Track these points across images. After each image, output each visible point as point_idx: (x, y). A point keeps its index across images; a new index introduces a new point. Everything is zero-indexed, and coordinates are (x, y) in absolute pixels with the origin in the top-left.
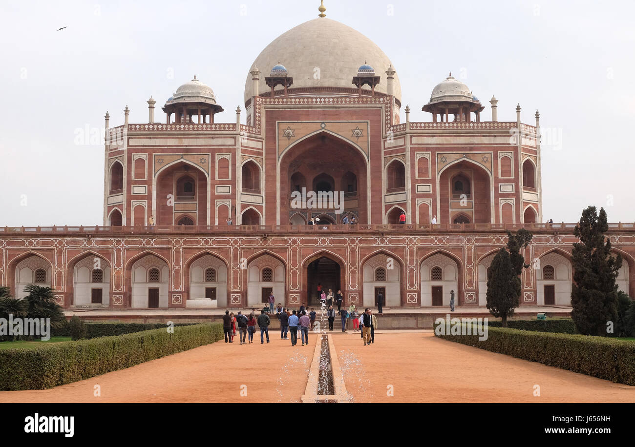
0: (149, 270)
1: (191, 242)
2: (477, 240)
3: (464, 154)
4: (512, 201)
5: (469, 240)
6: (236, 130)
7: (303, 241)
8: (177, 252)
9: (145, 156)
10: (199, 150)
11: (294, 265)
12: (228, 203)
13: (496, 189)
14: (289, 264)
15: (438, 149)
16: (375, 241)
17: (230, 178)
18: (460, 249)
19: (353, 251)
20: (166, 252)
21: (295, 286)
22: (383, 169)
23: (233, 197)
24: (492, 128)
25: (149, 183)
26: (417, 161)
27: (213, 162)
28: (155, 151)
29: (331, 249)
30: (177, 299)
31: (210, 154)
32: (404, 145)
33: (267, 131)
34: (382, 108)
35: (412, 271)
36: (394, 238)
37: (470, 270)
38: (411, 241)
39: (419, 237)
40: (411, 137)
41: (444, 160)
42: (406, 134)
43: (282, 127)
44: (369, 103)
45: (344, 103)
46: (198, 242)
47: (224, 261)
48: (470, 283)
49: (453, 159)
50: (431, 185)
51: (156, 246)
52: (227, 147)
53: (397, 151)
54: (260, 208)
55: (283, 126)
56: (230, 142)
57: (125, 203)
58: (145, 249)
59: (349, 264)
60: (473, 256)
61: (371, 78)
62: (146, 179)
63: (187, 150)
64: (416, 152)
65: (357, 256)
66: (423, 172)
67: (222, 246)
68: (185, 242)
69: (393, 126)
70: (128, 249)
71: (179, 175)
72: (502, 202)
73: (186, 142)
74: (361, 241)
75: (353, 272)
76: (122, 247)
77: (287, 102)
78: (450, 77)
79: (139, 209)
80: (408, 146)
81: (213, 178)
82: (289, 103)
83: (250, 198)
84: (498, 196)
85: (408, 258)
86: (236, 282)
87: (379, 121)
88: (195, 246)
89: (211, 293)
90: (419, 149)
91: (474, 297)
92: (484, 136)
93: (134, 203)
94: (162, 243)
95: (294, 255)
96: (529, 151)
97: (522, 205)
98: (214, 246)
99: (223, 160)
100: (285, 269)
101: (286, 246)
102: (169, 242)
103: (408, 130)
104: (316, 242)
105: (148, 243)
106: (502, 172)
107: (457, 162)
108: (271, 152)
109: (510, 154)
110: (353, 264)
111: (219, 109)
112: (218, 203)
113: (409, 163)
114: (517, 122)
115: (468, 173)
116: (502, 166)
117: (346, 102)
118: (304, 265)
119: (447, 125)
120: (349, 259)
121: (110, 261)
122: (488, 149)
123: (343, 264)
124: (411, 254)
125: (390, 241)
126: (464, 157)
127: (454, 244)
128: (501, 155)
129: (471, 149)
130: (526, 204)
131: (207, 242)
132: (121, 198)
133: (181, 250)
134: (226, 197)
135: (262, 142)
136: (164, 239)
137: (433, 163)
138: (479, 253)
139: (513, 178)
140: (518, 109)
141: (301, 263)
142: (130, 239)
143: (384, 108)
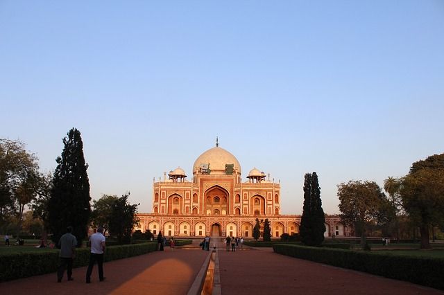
3: (257, 192)
4: (271, 206)
6: (191, 185)
7: (210, 219)
9: (165, 192)
10: (181, 190)
11: (208, 225)
13: (267, 203)
15: (250, 191)
16: (230, 219)
17: (189, 198)
19: (224, 222)
21: (208, 231)
22: (234, 196)
23: (190, 204)
25: (166, 199)
26: (244, 194)
27: (185, 194)
28: (168, 190)
31: (184, 191)
33: (200, 184)
35: (240, 227)
36: (235, 218)
38: (239, 219)
39: (242, 218)
40: (242, 187)
41: (251, 194)
42: (240, 186)
43: (205, 183)
44: (230, 177)
47: (189, 224)
50: (248, 201)
52: (189, 189)
53: (238, 191)
59: (223, 225)
63: (177, 190)
66: (245, 198)
67: (189, 219)
68: (179, 218)
69: (237, 184)
71: (174, 197)
72: (268, 206)
73: (177, 188)
74: (226, 219)
75: (224, 227)
77: (206, 176)
79: (163, 207)
80: (241, 190)
83: (194, 204)
86: (192, 229)
89: (185, 232)
90: (244, 191)
92: (264, 187)
93: (162, 205)
95: (208, 222)
96: (277, 192)
97: (274, 208)
99: (188, 193)
100: (206, 226)
101: (206, 220)
104: (214, 219)
106: (268, 198)
107: (255, 194)
108: (201, 191)
111: (186, 177)
112: (186, 205)
113: (241, 195)
115: (259, 197)
117: (223, 176)
118: (211, 225)
122: (265, 191)
123: (221, 225)
124: (240, 223)
128: (268, 193)
129: (260, 191)
130: (276, 207)
131: (185, 218)
132: (158, 204)
134: (188, 204)
135: (199, 188)
137: (249, 195)
139: (272, 200)
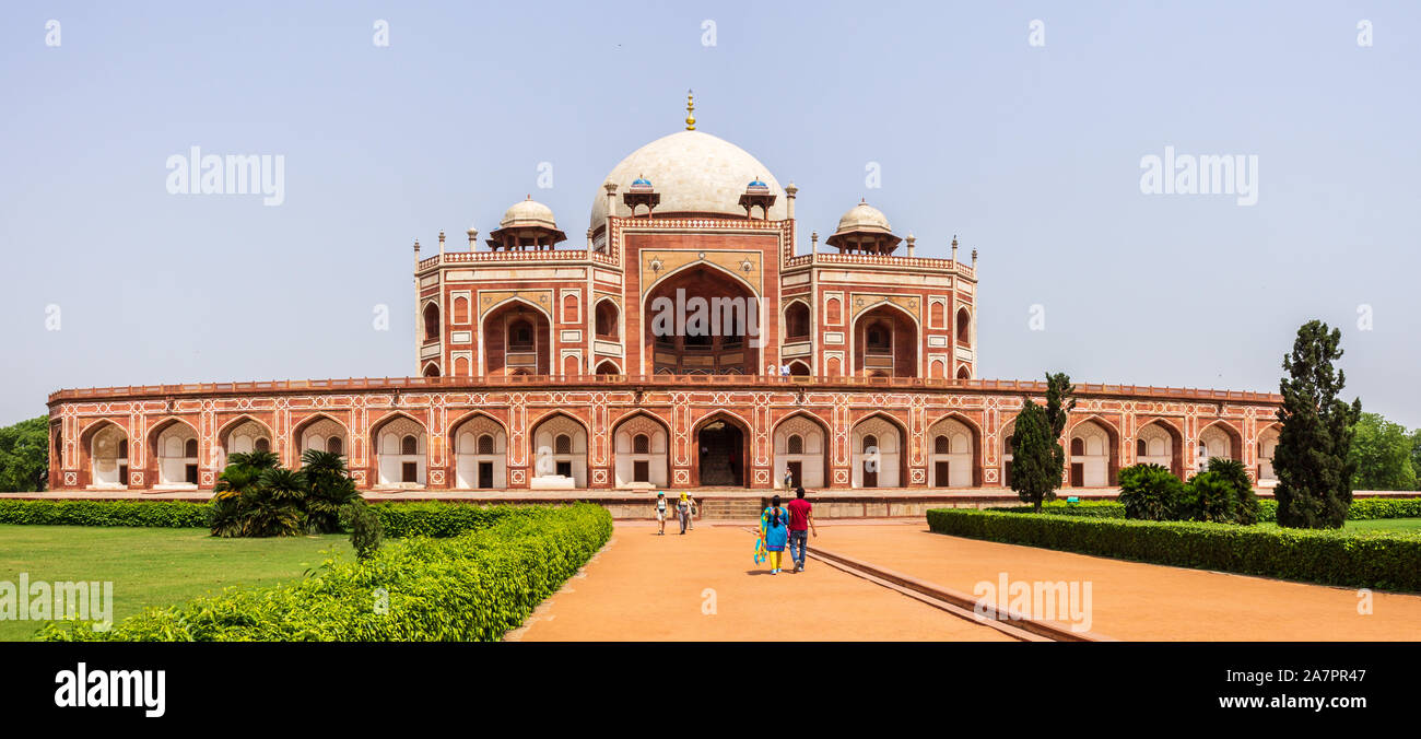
0: (479, 437)
2: (927, 400)
3: (885, 295)
4: (944, 358)
5: (917, 400)
6: (588, 259)
7: (693, 398)
8: (518, 412)
10: (539, 285)
11: (681, 429)
12: (578, 354)
13: (925, 341)
14: (674, 429)
15: (853, 288)
16: (792, 399)
17: (580, 322)
18: (906, 410)
19: (762, 412)
20: (501, 412)
22: (779, 313)
23: (584, 345)
24: (921, 265)
25: (473, 328)
26: (825, 302)
27: (557, 300)
28: (480, 287)
29: (731, 408)
30: (518, 477)
31: (553, 289)
32: (810, 282)
33: (628, 261)
34: (779, 234)
35: (841, 439)
36: (818, 394)
37: (918, 439)
38: (840, 399)
39: (851, 394)
40: (819, 272)
41: (860, 302)
42: (813, 267)
43: (647, 257)
44: (762, 227)
45: (729, 226)
47: (582, 425)
48: (918, 457)
49: (871, 302)
50: (843, 333)
51: (489, 404)
52: (576, 281)
53: (799, 290)
54: (619, 360)
55: (649, 256)
56: (578, 273)
57: (443, 354)
58: (473, 408)
59: (756, 429)
60: (922, 421)
61: (764, 197)
62: (469, 323)
63: (523, 285)
64: (825, 291)
65: (767, 418)
66: (833, 317)
67: (580, 402)
69: (795, 258)
70: (450, 409)
71: (511, 318)
72: (931, 358)
73: (521, 274)
74: (772, 399)
75: (762, 441)
76: (441, 405)
77: (653, 224)
78: (862, 204)
79: (462, 362)
80: (815, 284)
81: (557, 321)
82: (656, 226)
83: (606, 348)
84: (927, 350)
85: (836, 422)
86: (600, 454)
87: (775, 252)
89: (564, 469)
90: (828, 288)
91: (923, 476)
92: (912, 275)
93: (455, 355)
94: (497, 399)
95: (681, 417)
96: (965, 297)
97: (955, 363)
98: (569, 404)
99: (571, 298)
100: (668, 436)
101: (669, 403)
102: (506, 399)
103: (815, 263)
104: (711, 399)
105: (477, 399)
106: (933, 321)
107: (876, 305)
108: (633, 288)
109: (944, 300)
110: (762, 429)
111: (560, 236)
112: (565, 354)
113: (815, 305)
115: (887, 321)
116: (933, 313)
117: (732, 225)
118: (695, 431)
120: (757, 423)
121: (426, 424)
122: (916, 291)
123: (748, 430)
124: (841, 418)
125: (812, 399)
126: (887, 300)
127: (898, 405)
128: (931, 299)
129: (895, 290)
130: (959, 362)
132: (439, 349)
133: (523, 409)
134: (575, 346)
135: (621, 275)
137: (847, 306)
138: (930, 417)
139: (945, 328)
140: (955, 244)
141: (690, 427)
142: (453, 395)
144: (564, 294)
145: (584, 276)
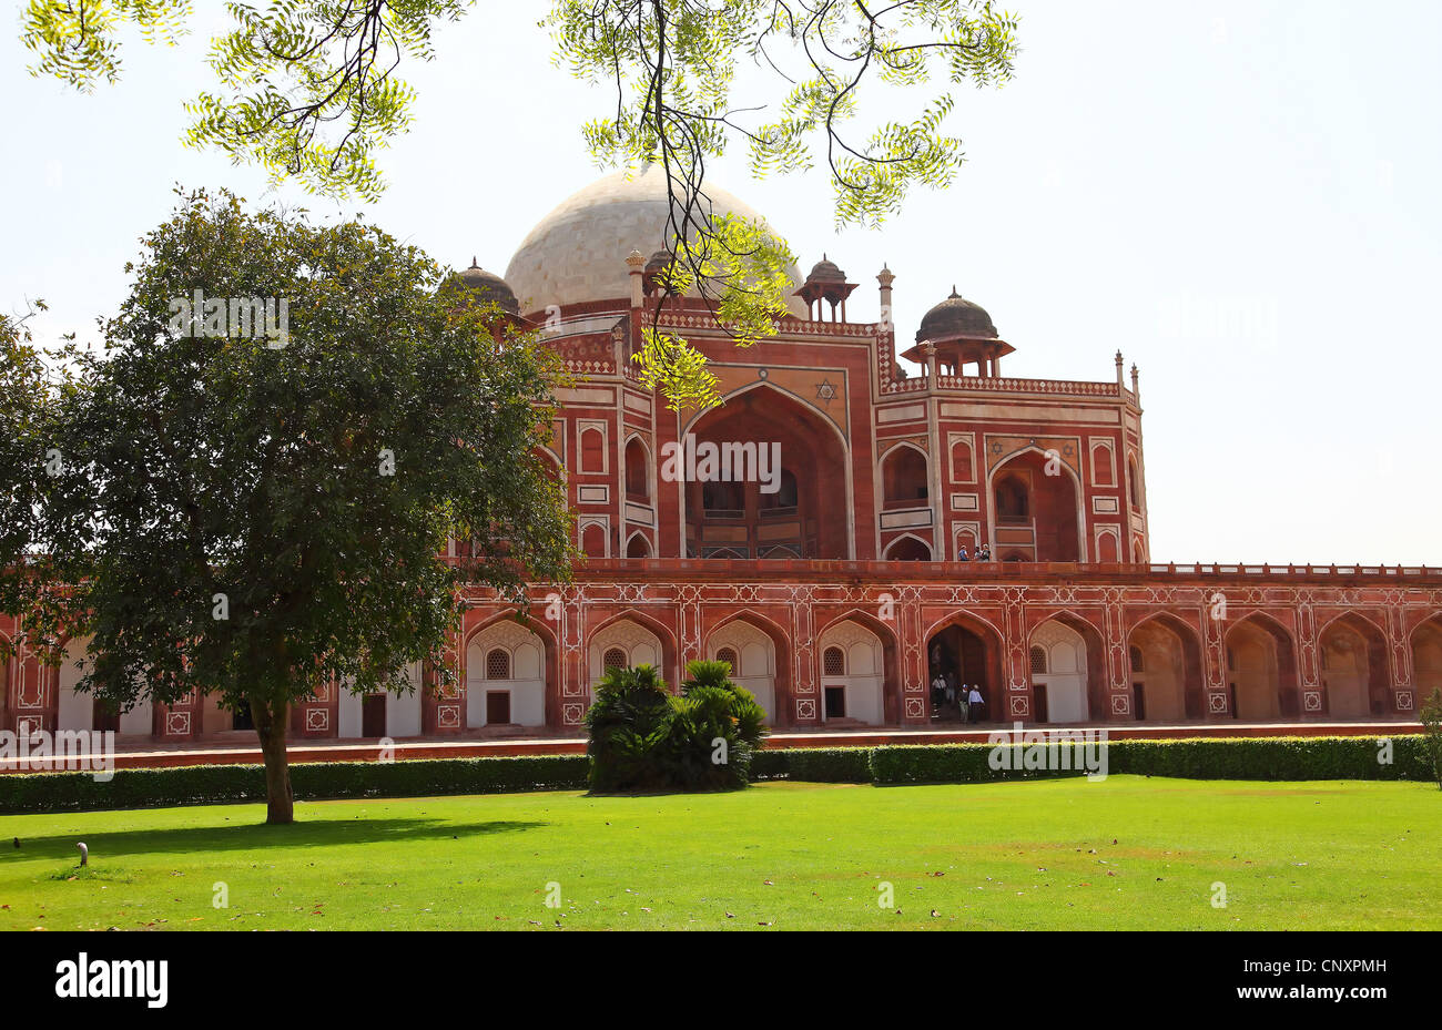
0: (605, 651)
1: (717, 594)
3: (1031, 438)
6: (615, 374)
7: (924, 594)
8: (690, 612)
11: (912, 640)
12: (603, 521)
14: (902, 638)
16: (1051, 595)
17: (606, 471)
18: (1195, 611)
19: (1014, 612)
20: (666, 613)
21: (914, 682)
22: (874, 463)
23: (612, 509)
24: (1077, 392)
26: (950, 448)
27: (572, 436)
29: (976, 609)
31: (565, 419)
32: (925, 418)
34: (870, 345)
38: (1113, 595)
39: (1126, 587)
40: (940, 402)
41: (997, 448)
42: (929, 396)
44: (846, 334)
45: (800, 331)
46: (730, 593)
49: (1014, 448)
50: (977, 495)
51: (648, 602)
52: (599, 408)
53: (908, 430)
54: (650, 533)
56: (604, 397)
58: (624, 607)
59: (1009, 639)
64: (949, 433)
65: (1023, 622)
66: (962, 471)
67: (776, 602)
68: (705, 593)
69: (897, 382)
70: (591, 607)
72: (1099, 530)
74: (1026, 594)
75: (1016, 655)
76: (578, 602)
77: (695, 323)
78: (955, 295)
81: (572, 467)
82: (698, 326)
83: (637, 514)
84: (1092, 519)
86: (804, 675)
87: (864, 371)
88: (724, 600)
90: (954, 427)
92: (1064, 407)
94: (660, 594)
95: (911, 620)
97: (1131, 538)
98: (761, 601)
99: (591, 435)
100: (889, 648)
102: (673, 593)
103: (933, 390)
104: (948, 594)
105: (632, 594)
106: (1096, 475)
107: (1020, 453)
109: (1108, 442)
110: (1016, 639)
112: (584, 521)
113: (937, 453)
114: (1118, 384)
116: (1096, 464)
117: (804, 329)
119: (994, 382)
120: (1009, 629)
121: (555, 631)
122: (1074, 431)
123: (995, 639)
125: (1078, 595)
126: (1032, 445)
128: (1094, 443)
129: (1044, 430)
131: (746, 593)
133: (698, 609)
134: (598, 509)
135: (650, 400)
136: (663, 585)
140: (1119, 359)
141: (923, 636)
143: (874, 346)
144: (582, 426)
145: (611, 401)
